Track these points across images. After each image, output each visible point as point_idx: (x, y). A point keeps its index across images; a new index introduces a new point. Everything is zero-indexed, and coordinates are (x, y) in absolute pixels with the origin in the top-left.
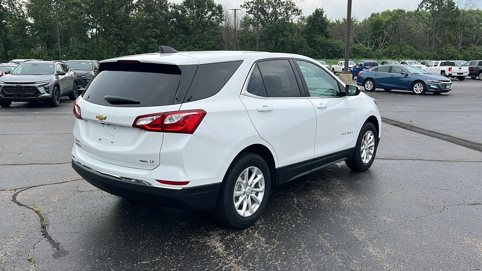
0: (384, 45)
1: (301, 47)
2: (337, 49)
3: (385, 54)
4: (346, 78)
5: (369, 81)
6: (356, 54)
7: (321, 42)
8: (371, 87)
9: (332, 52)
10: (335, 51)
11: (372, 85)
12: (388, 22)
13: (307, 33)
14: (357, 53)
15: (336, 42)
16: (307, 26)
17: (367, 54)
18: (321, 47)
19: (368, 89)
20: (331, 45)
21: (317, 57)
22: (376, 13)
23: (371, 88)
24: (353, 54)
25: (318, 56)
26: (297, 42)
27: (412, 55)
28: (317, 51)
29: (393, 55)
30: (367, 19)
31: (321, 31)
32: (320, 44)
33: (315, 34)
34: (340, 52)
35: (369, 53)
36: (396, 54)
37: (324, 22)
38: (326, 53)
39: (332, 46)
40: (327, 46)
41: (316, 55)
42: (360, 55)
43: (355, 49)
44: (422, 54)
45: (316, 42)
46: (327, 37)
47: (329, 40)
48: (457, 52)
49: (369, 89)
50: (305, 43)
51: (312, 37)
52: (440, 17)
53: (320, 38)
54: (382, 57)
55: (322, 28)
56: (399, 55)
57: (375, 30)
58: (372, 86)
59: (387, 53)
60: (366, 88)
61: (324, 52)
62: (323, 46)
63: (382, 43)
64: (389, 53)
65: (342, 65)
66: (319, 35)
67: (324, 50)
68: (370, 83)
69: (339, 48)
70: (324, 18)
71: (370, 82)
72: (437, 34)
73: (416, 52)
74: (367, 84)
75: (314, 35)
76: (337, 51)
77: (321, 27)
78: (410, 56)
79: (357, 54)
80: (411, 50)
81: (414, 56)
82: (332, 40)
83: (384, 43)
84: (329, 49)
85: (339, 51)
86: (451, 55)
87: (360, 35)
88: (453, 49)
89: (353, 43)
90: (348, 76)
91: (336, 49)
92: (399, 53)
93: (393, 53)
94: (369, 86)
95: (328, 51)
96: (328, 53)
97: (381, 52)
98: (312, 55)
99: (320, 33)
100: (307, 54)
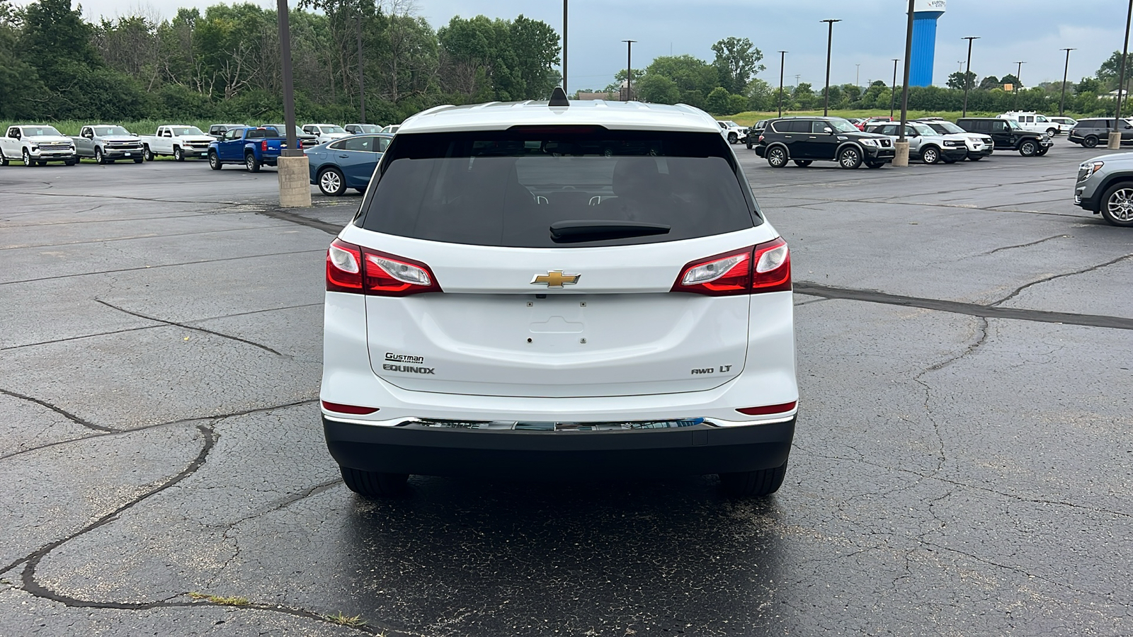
0: (240, 87)
1: (25, 87)
2: (126, 95)
3: (244, 110)
4: (296, 165)
5: (329, 173)
6: (174, 109)
7: (79, 76)
8: (337, 186)
9: (114, 104)
10: (119, 101)
11: (337, 181)
12: (236, 33)
13: (33, 50)
14: (177, 105)
15: (119, 78)
16: (27, 31)
17: (203, 109)
18: (81, 88)
19: (330, 192)
20: (107, 86)
21: (75, 115)
22: (190, 8)
23: (337, 188)
24: (167, 109)
25: (75, 113)
26: (10, 76)
27: (305, 113)
28: (72, 100)
29: (265, 112)
30: (171, 22)
31: (72, 47)
32: (75, 81)
33: (55, 54)
34: (134, 103)
35: (207, 106)
36: (271, 109)
37: (77, 23)
38: (96, 104)
39: (111, 87)
40: (97, 87)
41: (70, 110)
42: (186, 110)
43: (170, 98)
44: (326, 110)
45: (62, 77)
46: (93, 64)
47: (100, 73)
48: (393, 107)
49: (333, 191)
50: (34, 78)
51: (49, 64)
52: (349, 27)
53: (74, 67)
54: (238, 117)
55: (72, 39)
56: (276, 110)
57: (209, 50)
58: (339, 184)
59: (248, 105)
60: (325, 189)
61: (92, 104)
62: (85, 87)
63: (234, 84)
64: (253, 107)
65: (171, 136)
66: (68, 58)
67: (91, 99)
68: (334, 176)
69: (130, 94)
70: (75, 13)
71: (331, 175)
72: (348, 66)
73: (311, 104)
74: (326, 179)
75: (54, 57)
76: (126, 100)
77: (71, 37)
78: (301, 114)
79: (179, 108)
80: (301, 101)
81: (309, 113)
82: (107, 73)
83: (237, 83)
84: (105, 96)
85: (132, 101)
86: (384, 113)
87: (173, 61)
88: (384, 98)
89: (162, 81)
90: (301, 160)
91: (123, 96)
92: (275, 106)
93: (263, 106)
94: (331, 183)
95: (101, 100)
96: (102, 105)
97: (234, 104)
98: (58, 111)
99: (70, 53)
100: (43, 106)
